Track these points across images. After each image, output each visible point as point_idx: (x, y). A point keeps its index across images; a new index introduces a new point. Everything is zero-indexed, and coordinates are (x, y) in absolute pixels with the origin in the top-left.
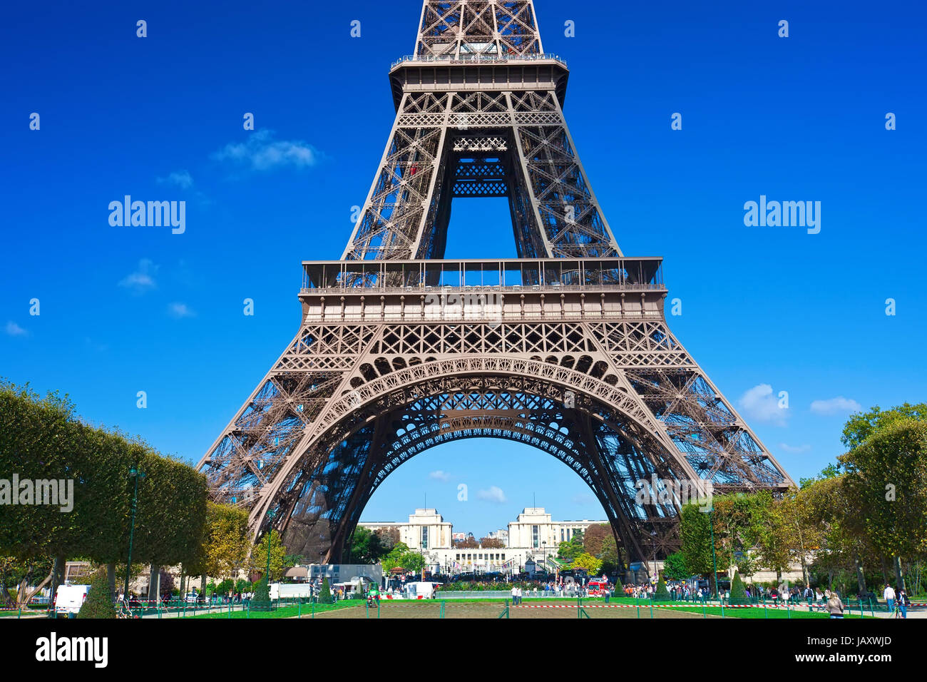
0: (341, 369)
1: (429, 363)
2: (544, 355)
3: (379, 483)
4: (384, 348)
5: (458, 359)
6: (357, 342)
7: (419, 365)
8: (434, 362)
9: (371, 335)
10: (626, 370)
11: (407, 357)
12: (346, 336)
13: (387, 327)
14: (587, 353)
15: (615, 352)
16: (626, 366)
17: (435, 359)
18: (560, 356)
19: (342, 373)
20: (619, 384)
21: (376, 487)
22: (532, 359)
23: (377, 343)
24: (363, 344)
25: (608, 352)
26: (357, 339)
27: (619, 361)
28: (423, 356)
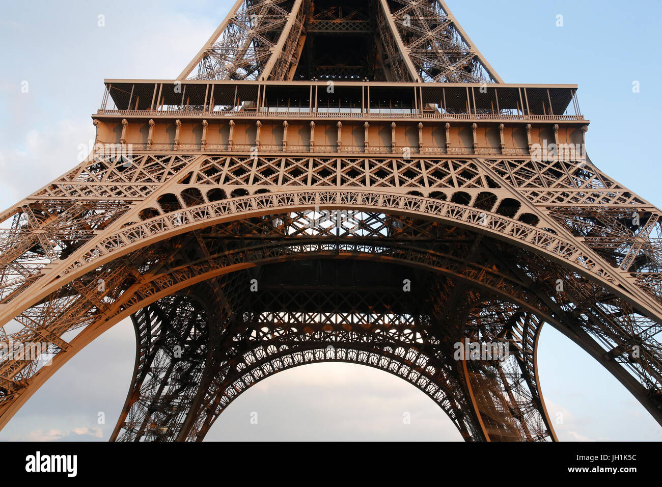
0: (130, 198)
1: (259, 195)
2: (426, 190)
3: (220, 411)
4: (199, 178)
5: (302, 192)
6: (162, 171)
7: (245, 197)
8: (267, 194)
9: (184, 164)
10: (548, 208)
11: (228, 189)
12: (150, 164)
13: (208, 158)
14: (486, 189)
15: (527, 189)
16: (549, 203)
17: (269, 191)
18: (449, 192)
19: (130, 202)
20: (542, 224)
21: (217, 416)
22: (408, 193)
23: (191, 173)
24: (170, 173)
25: (517, 189)
26: (163, 168)
27: (536, 199)
28: (251, 188)
